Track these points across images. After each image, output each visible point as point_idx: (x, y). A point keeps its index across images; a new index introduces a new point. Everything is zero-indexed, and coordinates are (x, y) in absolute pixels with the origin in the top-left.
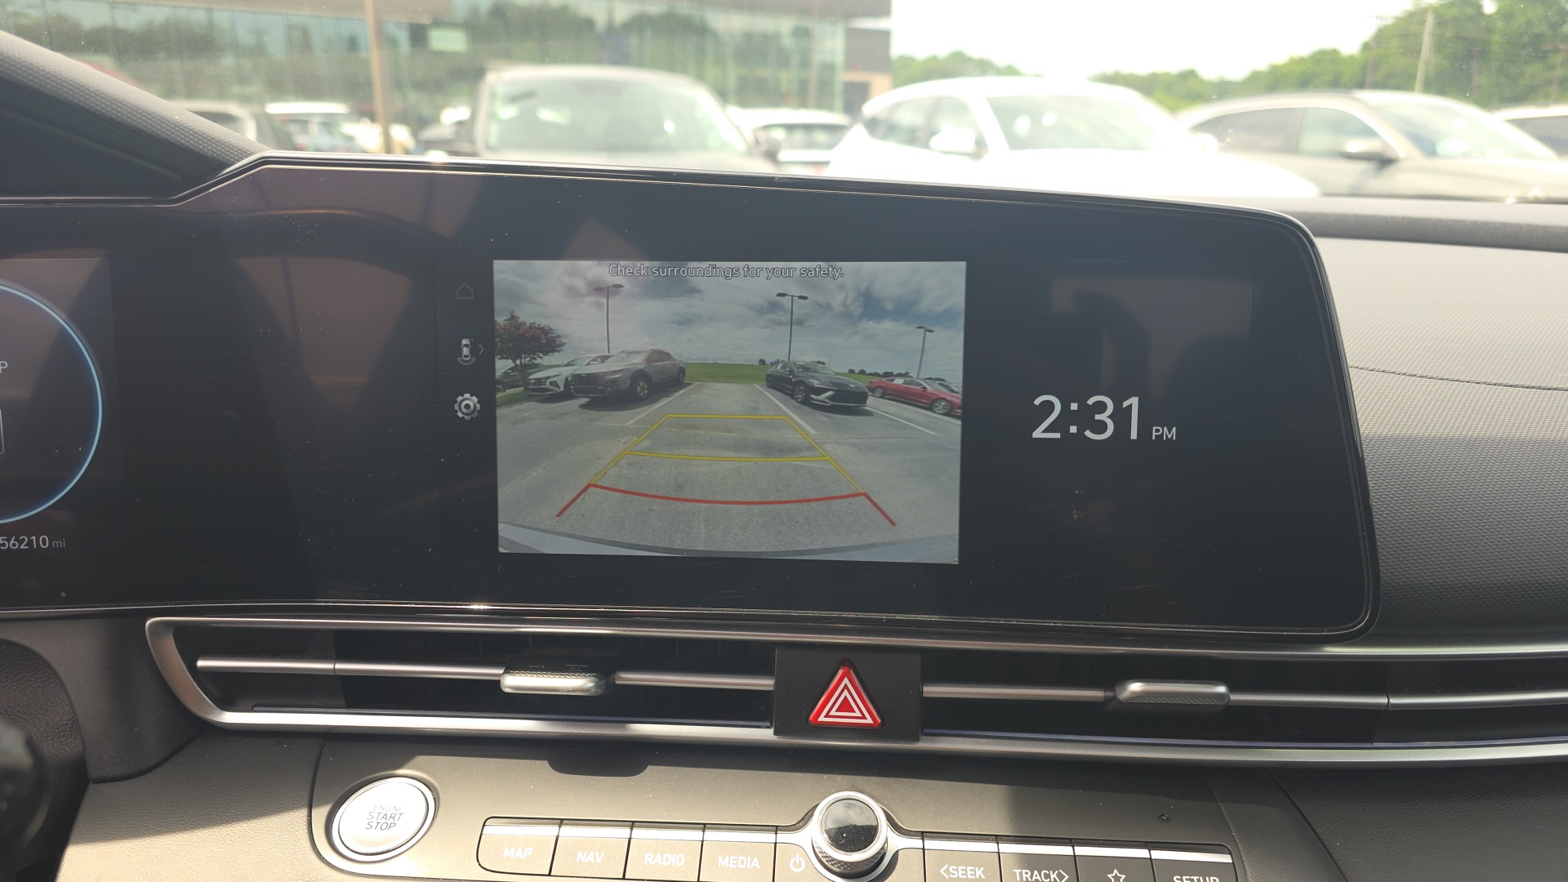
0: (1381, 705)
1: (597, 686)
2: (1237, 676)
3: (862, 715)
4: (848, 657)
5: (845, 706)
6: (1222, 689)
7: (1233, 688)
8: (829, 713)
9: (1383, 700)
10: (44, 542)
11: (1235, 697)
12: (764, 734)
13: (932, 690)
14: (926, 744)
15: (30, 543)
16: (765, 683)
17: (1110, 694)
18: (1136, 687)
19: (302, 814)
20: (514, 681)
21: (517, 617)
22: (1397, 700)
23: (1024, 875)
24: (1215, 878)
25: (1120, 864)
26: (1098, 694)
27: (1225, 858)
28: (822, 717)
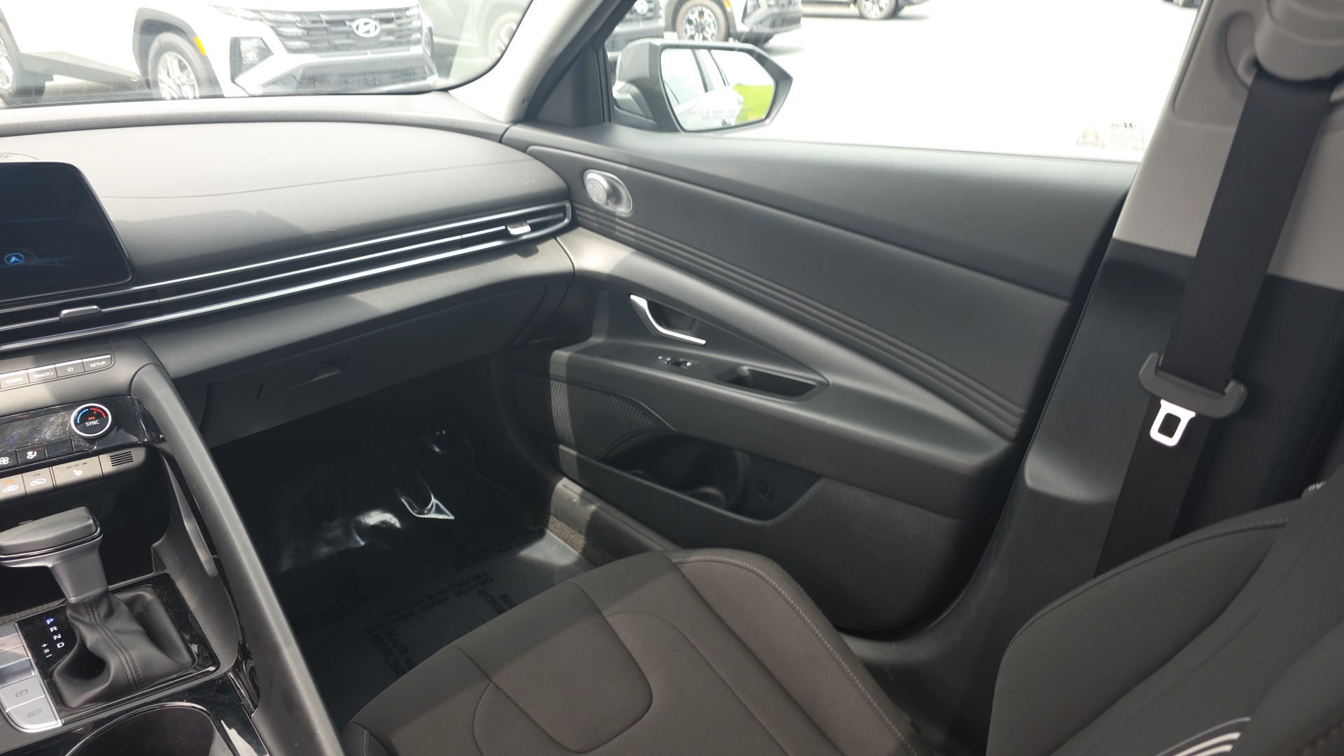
0: (157, 303)
2: (102, 303)
6: (95, 307)
7: (101, 306)
9: (157, 301)
11: (105, 310)
18: (65, 312)
22: (161, 300)
23: (38, 376)
24: (104, 363)
25: (71, 366)
26: (56, 319)
27: (108, 356)
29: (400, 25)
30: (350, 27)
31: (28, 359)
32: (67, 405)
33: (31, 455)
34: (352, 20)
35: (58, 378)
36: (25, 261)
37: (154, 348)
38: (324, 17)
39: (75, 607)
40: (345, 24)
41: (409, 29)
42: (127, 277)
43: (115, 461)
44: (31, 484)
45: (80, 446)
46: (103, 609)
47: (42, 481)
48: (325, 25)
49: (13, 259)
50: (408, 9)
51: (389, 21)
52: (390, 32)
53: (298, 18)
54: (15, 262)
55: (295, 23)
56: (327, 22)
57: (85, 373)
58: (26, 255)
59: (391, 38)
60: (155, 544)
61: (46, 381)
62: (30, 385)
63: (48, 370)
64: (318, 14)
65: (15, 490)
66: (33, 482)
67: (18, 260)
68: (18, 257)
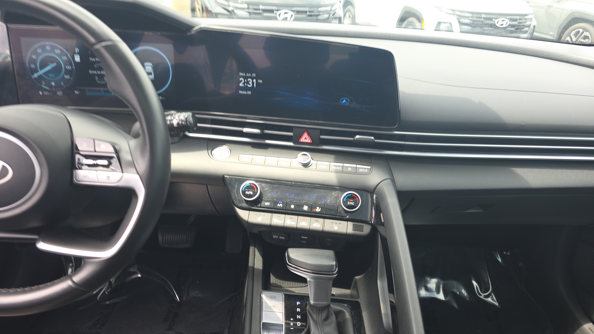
0: (403, 144)
1: (260, 132)
2: (377, 136)
3: (308, 140)
4: (307, 130)
5: (306, 138)
6: (373, 138)
7: (376, 138)
8: (303, 140)
9: (404, 143)
10: (161, 98)
11: (376, 141)
12: (291, 144)
13: (322, 137)
14: (320, 147)
16: (291, 134)
17: (354, 139)
18: (358, 137)
19: (207, 151)
20: (246, 130)
21: (246, 118)
22: (407, 143)
23: (334, 167)
24: (367, 170)
25: (351, 167)
26: (352, 139)
27: (370, 167)
28: (301, 141)
29: (520, 23)
30: (494, 21)
31: (332, 157)
32: (342, 188)
33: (318, 210)
34: (496, 18)
35: (342, 172)
36: (349, 103)
37: (393, 169)
38: (483, 16)
39: (312, 306)
40: (492, 20)
41: (524, 26)
42: (395, 125)
43: (355, 228)
44: (313, 225)
45: (341, 213)
46: (324, 315)
47: (318, 225)
48: (482, 19)
49: (344, 101)
50: (526, 15)
51: (515, 20)
52: (512, 26)
53: (471, 15)
54: (345, 103)
55: (469, 17)
56: (484, 18)
57: (356, 173)
58: (351, 100)
59: (513, 29)
60: (357, 277)
61: (337, 172)
62: (329, 171)
63: (339, 166)
64: (480, 14)
65: (306, 225)
66: (314, 224)
67: (346, 102)
68: (347, 100)
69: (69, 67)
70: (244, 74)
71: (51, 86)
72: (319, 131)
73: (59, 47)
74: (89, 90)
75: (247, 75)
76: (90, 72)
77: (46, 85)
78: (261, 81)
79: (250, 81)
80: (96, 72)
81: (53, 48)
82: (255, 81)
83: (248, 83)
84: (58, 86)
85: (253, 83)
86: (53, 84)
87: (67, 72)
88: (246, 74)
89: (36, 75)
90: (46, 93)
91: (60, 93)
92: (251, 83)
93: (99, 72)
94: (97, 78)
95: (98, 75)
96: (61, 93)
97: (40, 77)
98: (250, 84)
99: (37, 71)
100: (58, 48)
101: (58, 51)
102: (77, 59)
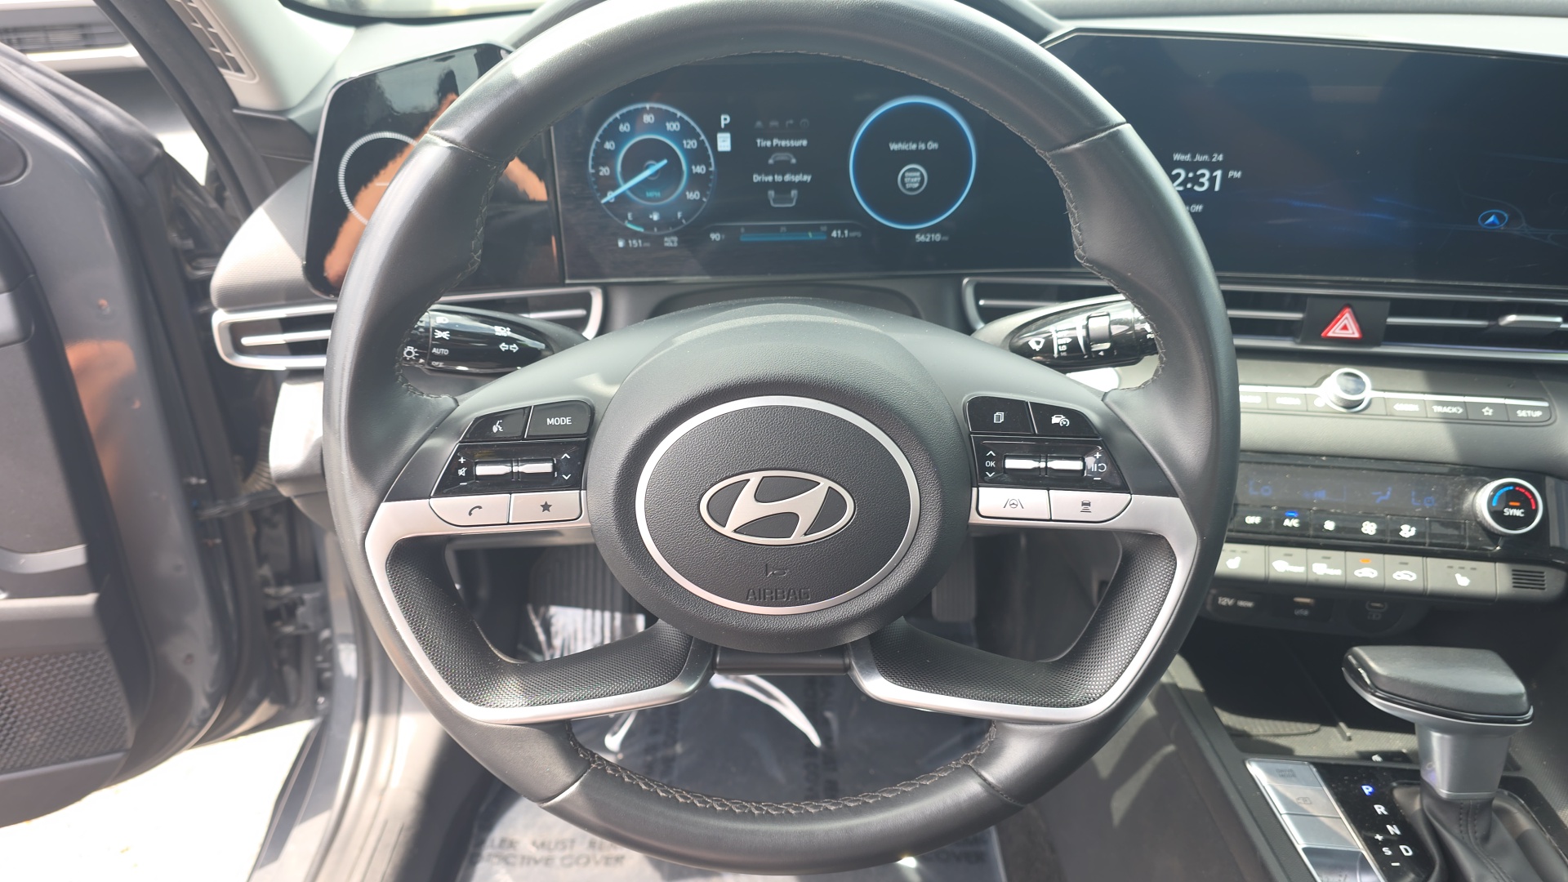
3: (1353, 332)
4: (1351, 303)
5: (1345, 328)
6: (1559, 319)
7: (1564, 320)
8: (1335, 331)
10: (937, 237)
11: (1563, 326)
13: (1391, 320)
15: (931, 238)
16: (1297, 316)
17: (1493, 323)
18: (1512, 318)
23: (1439, 409)
24: (1538, 414)
25: (1490, 405)
26: (1489, 324)
27: (1545, 404)
28: (1330, 334)
31: (1416, 377)
33: (1407, 531)
35: (1466, 421)
36: (1507, 225)
39: (1442, 803)
43: (1518, 579)
44: (1395, 576)
45: (1478, 540)
46: (1479, 827)
47: (1411, 576)
49: (1491, 219)
54: (1493, 224)
57: (1508, 422)
58: (1513, 216)
61: (1447, 419)
62: (1426, 420)
63: (1453, 403)
65: (1372, 576)
66: (1398, 573)
67: (1497, 222)
68: (1500, 217)
69: (699, 169)
70: (1188, 158)
71: (649, 225)
72: (1388, 304)
73: (679, 114)
74: (749, 229)
75: (1199, 158)
76: (756, 178)
77: (634, 222)
78: (1237, 174)
79: (1203, 175)
80: (770, 178)
81: (663, 117)
82: (1218, 173)
83: (1196, 180)
84: (668, 223)
85: (1212, 180)
86: (655, 217)
87: (696, 181)
88: (1193, 157)
89: (611, 196)
90: (634, 243)
91: (671, 242)
92: (1204, 180)
93: (778, 178)
94: (771, 193)
95: (774, 185)
96: (675, 239)
97: (621, 198)
98: (1202, 185)
99: (615, 187)
100: (673, 117)
101: (673, 126)
102: (724, 143)
